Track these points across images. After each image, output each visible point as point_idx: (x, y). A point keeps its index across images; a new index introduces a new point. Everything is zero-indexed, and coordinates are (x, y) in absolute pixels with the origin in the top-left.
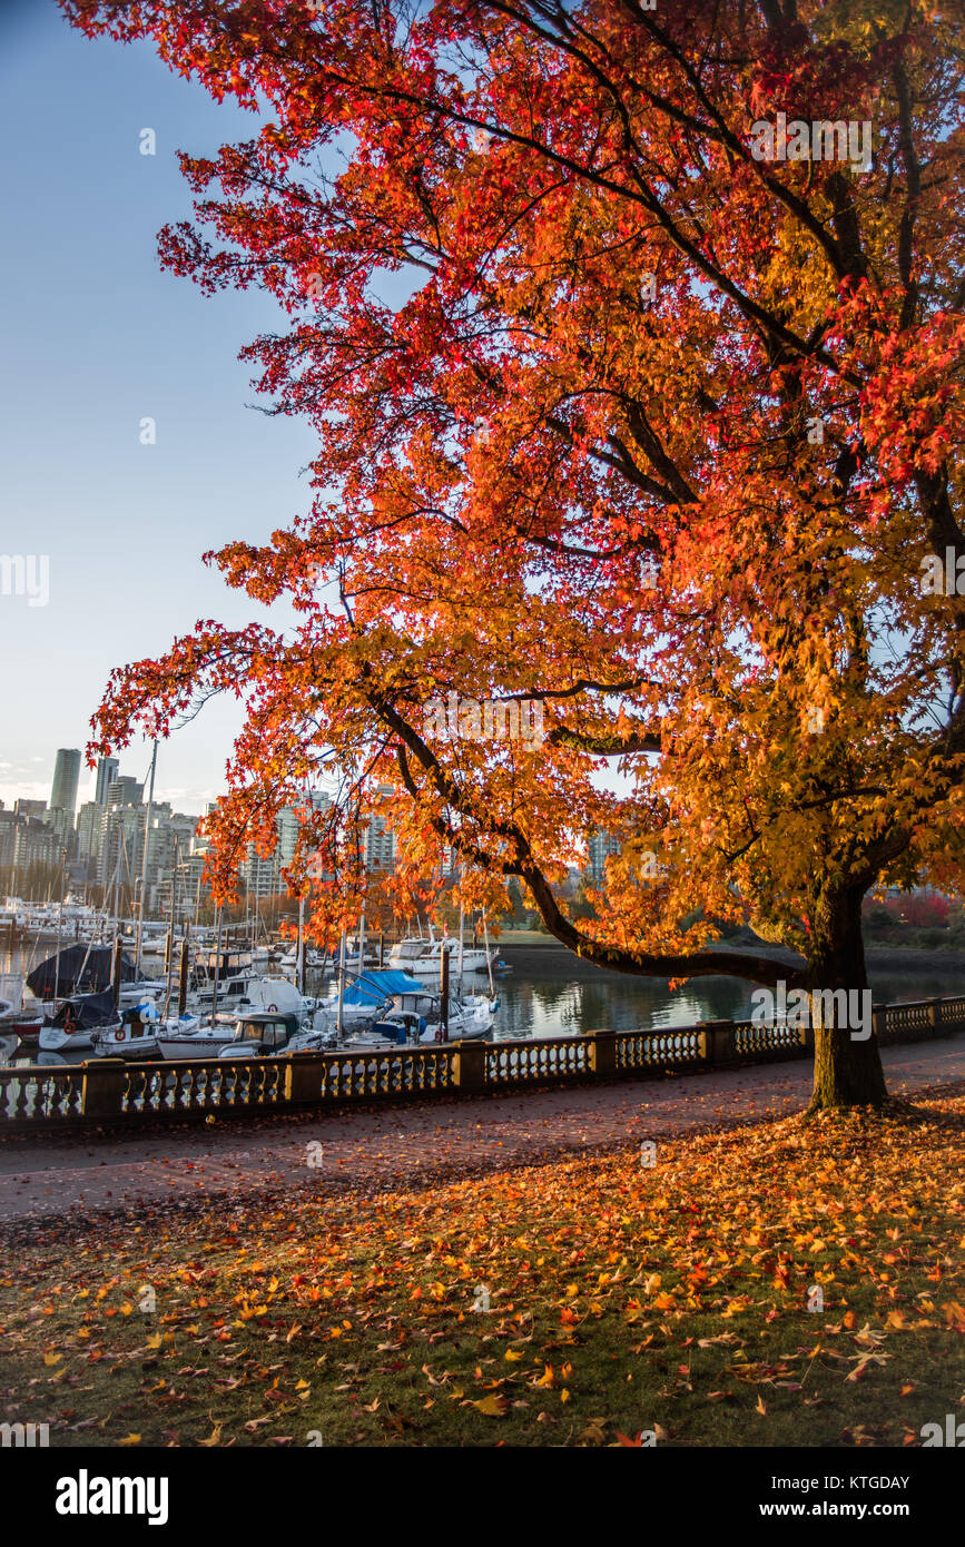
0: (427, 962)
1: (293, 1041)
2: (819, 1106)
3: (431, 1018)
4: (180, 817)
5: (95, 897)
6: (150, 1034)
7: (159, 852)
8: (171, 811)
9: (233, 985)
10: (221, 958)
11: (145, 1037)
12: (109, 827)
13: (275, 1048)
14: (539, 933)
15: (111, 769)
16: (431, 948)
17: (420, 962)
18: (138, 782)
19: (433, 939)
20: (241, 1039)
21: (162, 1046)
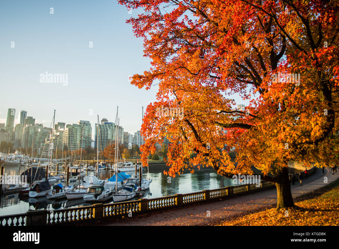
0: (124, 168)
1: (103, 193)
2: (280, 208)
3: (137, 185)
4: (46, 128)
5: (24, 152)
6: (61, 192)
7: (41, 138)
8: (43, 126)
9: (79, 177)
10: (75, 170)
11: (60, 193)
12: (25, 131)
13: (99, 195)
14: (152, 160)
15: (24, 114)
16: (125, 165)
17: (122, 168)
18: (33, 118)
19: (125, 162)
20: (89, 193)
21: (67, 195)
